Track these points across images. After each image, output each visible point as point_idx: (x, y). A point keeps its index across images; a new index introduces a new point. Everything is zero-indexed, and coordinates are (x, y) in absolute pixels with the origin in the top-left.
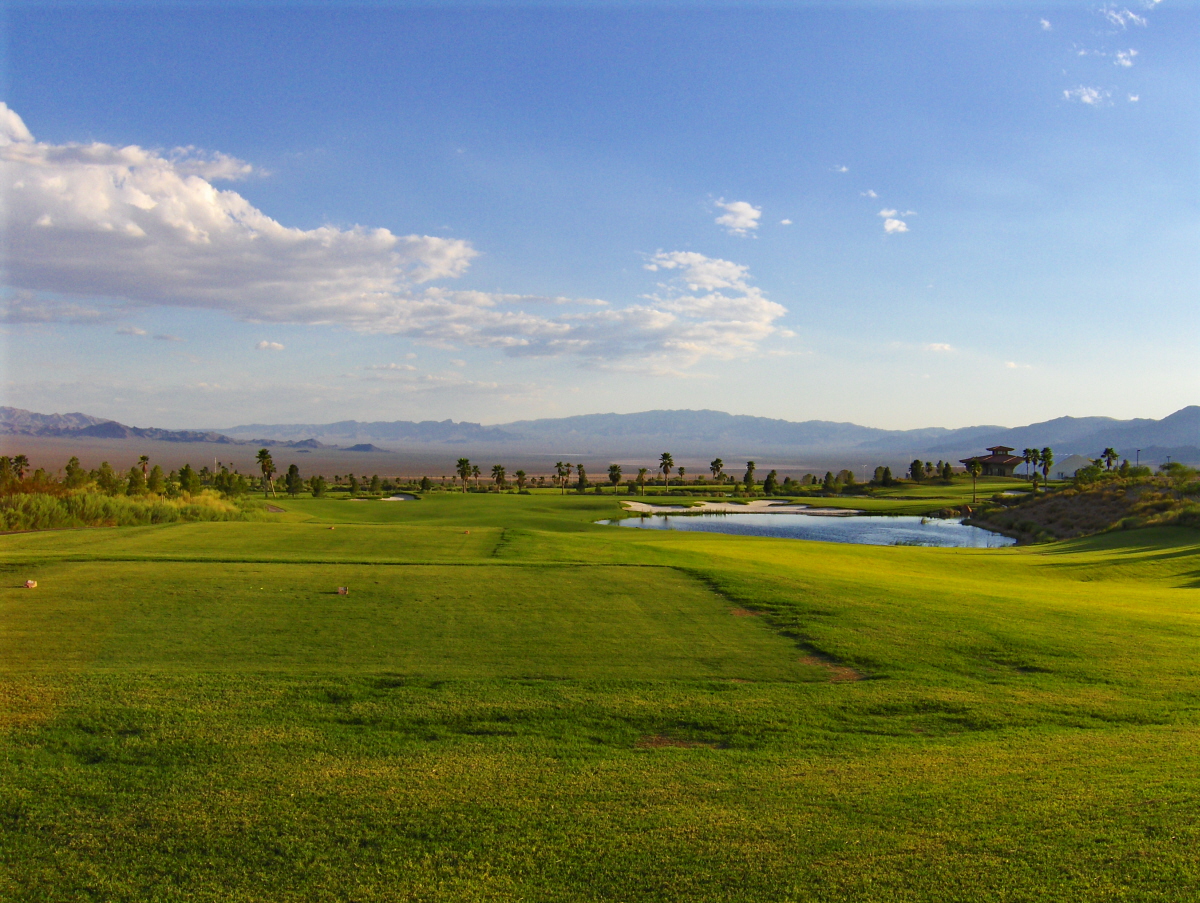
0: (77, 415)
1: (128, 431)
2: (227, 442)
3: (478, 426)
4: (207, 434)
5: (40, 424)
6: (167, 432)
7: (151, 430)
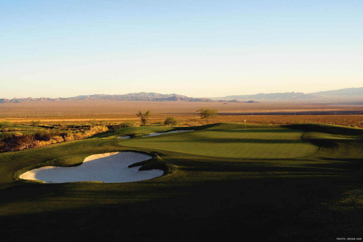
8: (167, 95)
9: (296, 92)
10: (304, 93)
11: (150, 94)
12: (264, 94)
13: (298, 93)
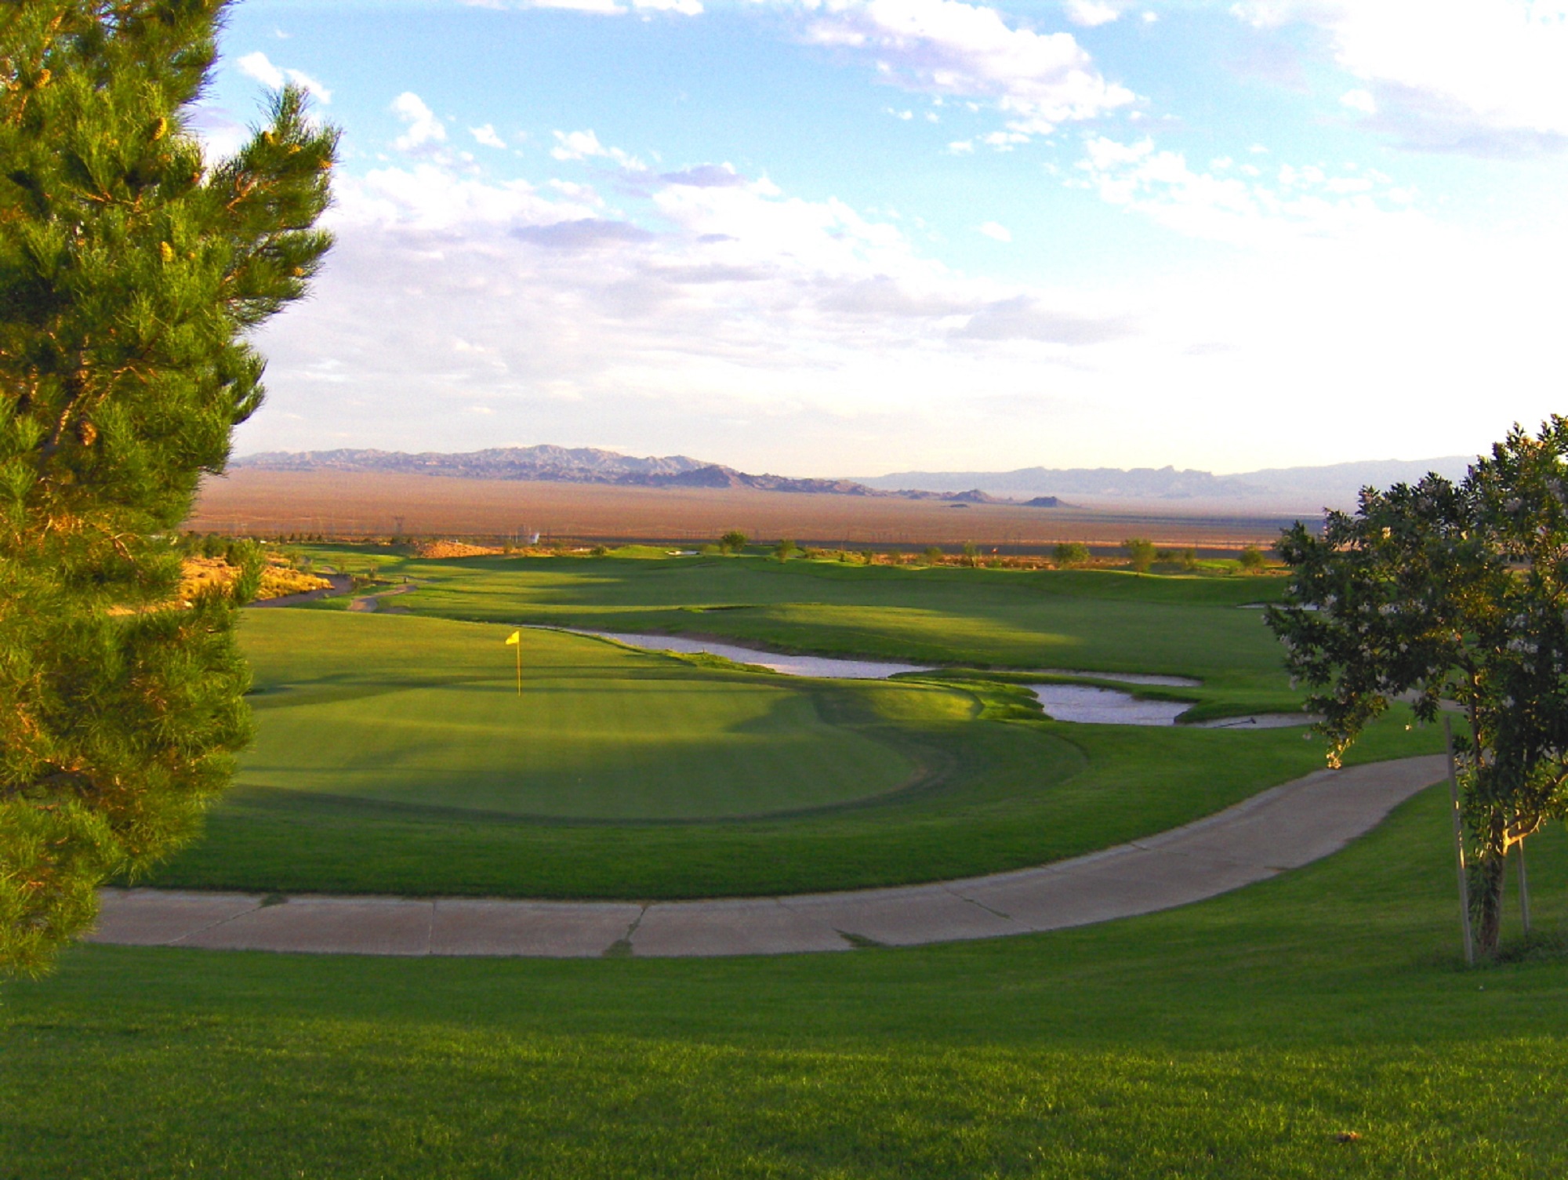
0: (679, 459)
1: (733, 478)
2: (863, 494)
3: (1208, 475)
4: (836, 483)
5: (627, 468)
6: (785, 479)
7: (765, 477)
8: (654, 459)
9: (1180, 467)
10: (1215, 473)
11: (577, 453)
12: (1047, 471)
13: (1189, 473)
